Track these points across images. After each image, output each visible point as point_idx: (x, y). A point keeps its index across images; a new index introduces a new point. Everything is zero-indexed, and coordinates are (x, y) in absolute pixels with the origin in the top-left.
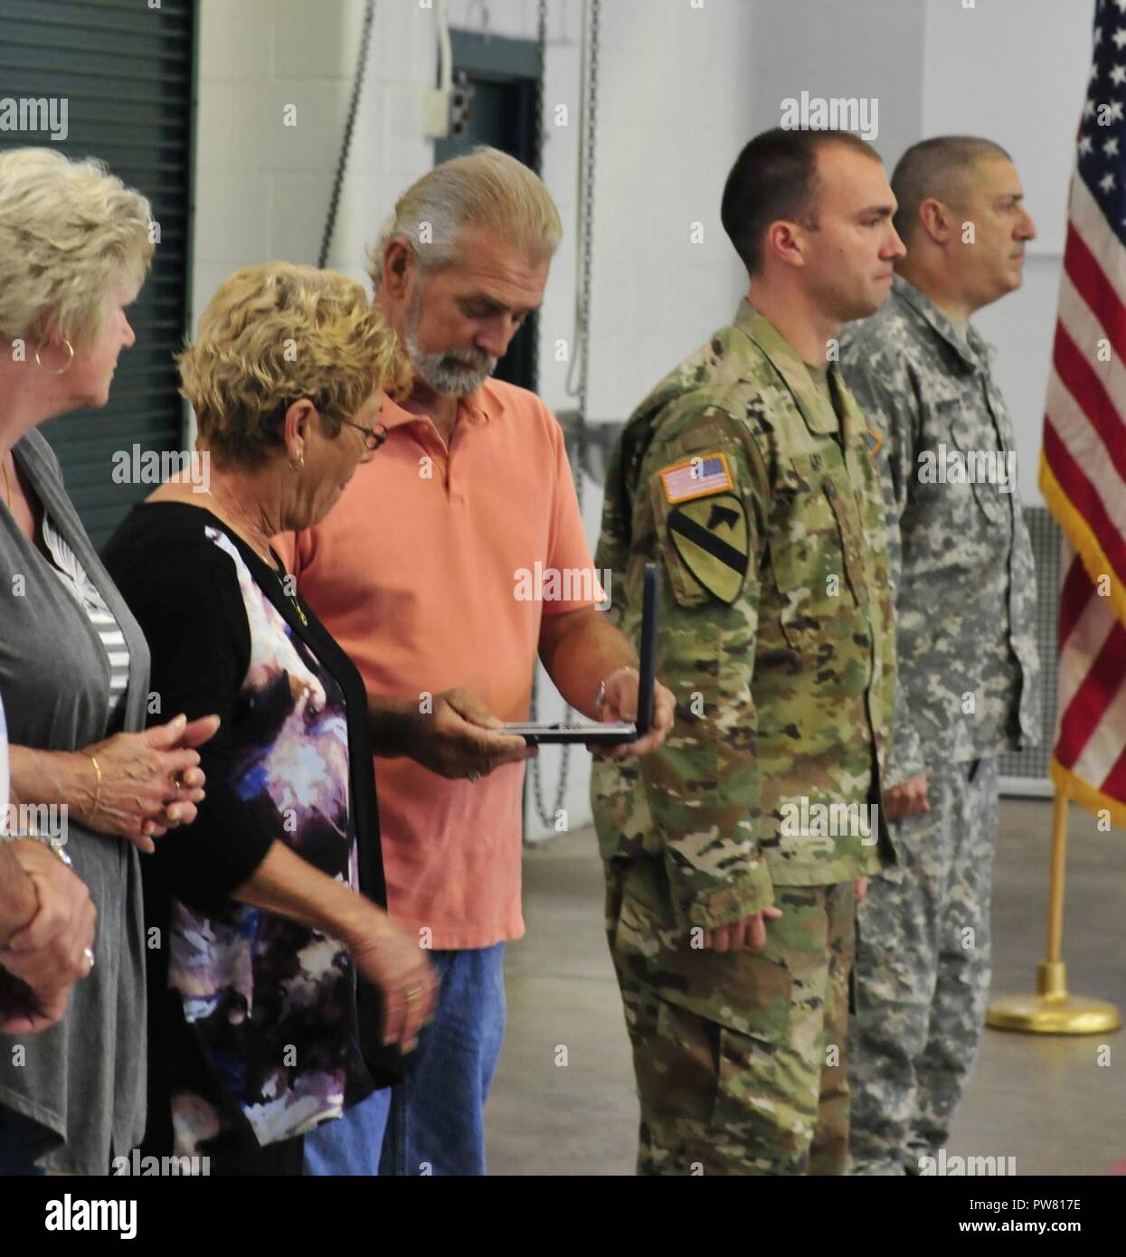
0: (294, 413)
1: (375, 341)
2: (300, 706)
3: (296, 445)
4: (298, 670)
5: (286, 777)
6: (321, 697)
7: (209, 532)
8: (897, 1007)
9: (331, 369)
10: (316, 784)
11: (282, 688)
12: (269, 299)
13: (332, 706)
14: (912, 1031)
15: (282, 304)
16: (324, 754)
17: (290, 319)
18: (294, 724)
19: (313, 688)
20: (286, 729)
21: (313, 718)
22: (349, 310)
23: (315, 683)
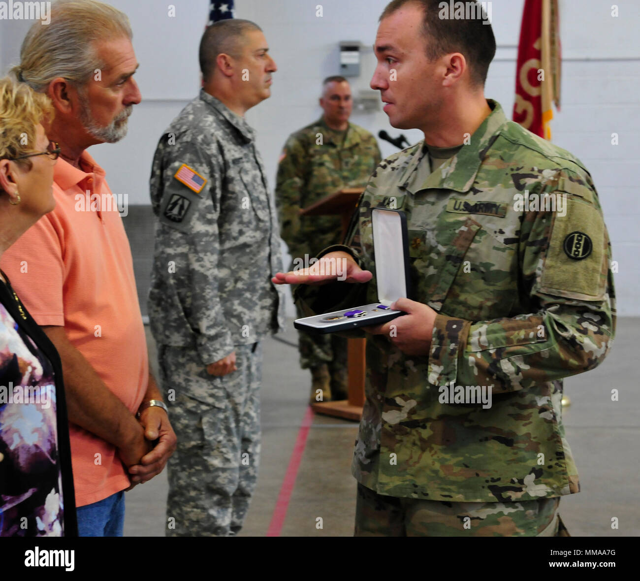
2: (26, 378)
5: (15, 426)
6: (40, 372)
10: (36, 430)
14: (231, 481)
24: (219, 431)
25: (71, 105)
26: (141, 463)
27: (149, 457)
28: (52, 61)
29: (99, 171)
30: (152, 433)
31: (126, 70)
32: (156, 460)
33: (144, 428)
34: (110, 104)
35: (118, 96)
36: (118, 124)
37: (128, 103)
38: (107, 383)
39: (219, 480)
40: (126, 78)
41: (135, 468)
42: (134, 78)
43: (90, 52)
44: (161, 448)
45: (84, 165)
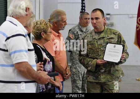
0: (42, 34)
1: (47, 24)
2: (47, 61)
3: (43, 36)
4: (47, 58)
5: (47, 68)
6: (49, 60)
7: (37, 46)
8: (79, 83)
9: (44, 28)
10: (49, 68)
11: (46, 60)
12: (36, 24)
13: (50, 61)
14: (80, 86)
15: (37, 24)
16: (50, 65)
17: (38, 26)
18: (47, 63)
19: (48, 59)
20: (46, 64)
21: (49, 62)
22: (43, 22)
23: (49, 59)
24: (77, 77)
25: (57, 25)
26: (66, 77)
27: (67, 76)
28: (54, 19)
29: (61, 34)
30: (67, 73)
31: (65, 20)
32: (68, 76)
33: (66, 72)
34: (62, 25)
35: (64, 24)
36: (64, 27)
37: (65, 25)
38: (61, 65)
39: (78, 85)
40: (65, 21)
41: (65, 77)
42: (66, 21)
43: (60, 18)
44: (69, 74)
45: (59, 33)
